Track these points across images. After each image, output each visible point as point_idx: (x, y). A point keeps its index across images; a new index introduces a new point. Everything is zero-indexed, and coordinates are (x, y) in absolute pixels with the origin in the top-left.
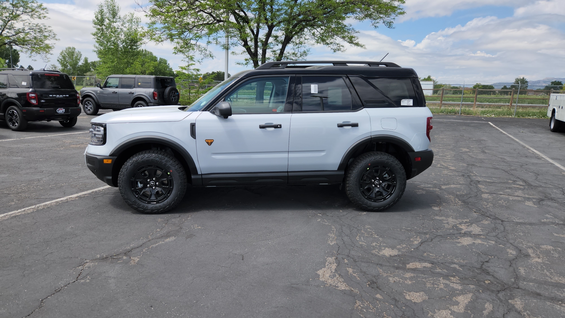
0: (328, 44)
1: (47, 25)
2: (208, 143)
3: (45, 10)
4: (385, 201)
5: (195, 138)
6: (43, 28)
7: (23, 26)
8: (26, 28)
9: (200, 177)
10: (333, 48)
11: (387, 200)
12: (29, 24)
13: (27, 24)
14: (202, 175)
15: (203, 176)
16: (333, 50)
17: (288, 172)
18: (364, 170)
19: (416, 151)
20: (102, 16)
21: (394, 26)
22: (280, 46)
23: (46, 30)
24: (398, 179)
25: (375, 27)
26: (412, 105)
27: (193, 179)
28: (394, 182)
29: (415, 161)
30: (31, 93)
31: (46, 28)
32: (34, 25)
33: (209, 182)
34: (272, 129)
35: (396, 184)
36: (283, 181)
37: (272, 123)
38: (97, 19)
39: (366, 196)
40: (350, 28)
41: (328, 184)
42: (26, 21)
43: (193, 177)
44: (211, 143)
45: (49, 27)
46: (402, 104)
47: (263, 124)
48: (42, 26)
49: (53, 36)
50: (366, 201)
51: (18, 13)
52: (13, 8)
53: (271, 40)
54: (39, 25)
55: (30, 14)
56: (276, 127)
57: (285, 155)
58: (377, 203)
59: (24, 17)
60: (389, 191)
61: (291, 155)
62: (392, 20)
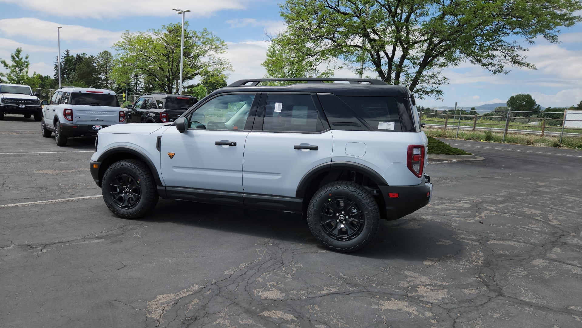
0: (484, 65)
1: (226, 58)
2: (170, 156)
3: (225, 46)
4: (350, 241)
5: (160, 150)
6: (224, 61)
7: (209, 60)
8: (211, 62)
9: (164, 188)
10: (492, 69)
11: (352, 240)
12: (214, 58)
13: (212, 58)
14: (166, 186)
15: (167, 188)
16: (493, 71)
17: (244, 193)
18: (325, 199)
19: (390, 184)
20: (274, 48)
21: (559, 41)
22: (417, 68)
23: (225, 63)
24: (366, 216)
25: (531, 42)
26: (393, 129)
27: (158, 189)
28: (362, 219)
29: (389, 196)
30: (164, 113)
31: (226, 61)
32: (217, 59)
33: (173, 195)
34: (227, 146)
35: (364, 222)
36: (238, 202)
37: (228, 141)
38: (270, 52)
39: (327, 231)
40: (515, 45)
41: (291, 212)
42: (211, 56)
43: (158, 188)
44: (173, 156)
45: (228, 60)
46: (380, 128)
47: (219, 140)
48: (223, 59)
49: (230, 67)
50: (327, 237)
51: (206, 49)
52: (202, 46)
53: (406, 62)
54: (220, 59)
55: (215, 50)
56: (230, 144)
57: (240, 175)
58: (339, 242)
59: (211, 52)
60: (356, 229)
61: (246, 175)
62: (557, 34)
